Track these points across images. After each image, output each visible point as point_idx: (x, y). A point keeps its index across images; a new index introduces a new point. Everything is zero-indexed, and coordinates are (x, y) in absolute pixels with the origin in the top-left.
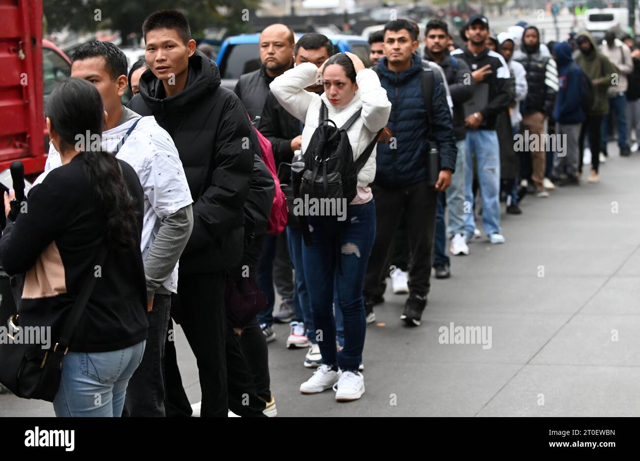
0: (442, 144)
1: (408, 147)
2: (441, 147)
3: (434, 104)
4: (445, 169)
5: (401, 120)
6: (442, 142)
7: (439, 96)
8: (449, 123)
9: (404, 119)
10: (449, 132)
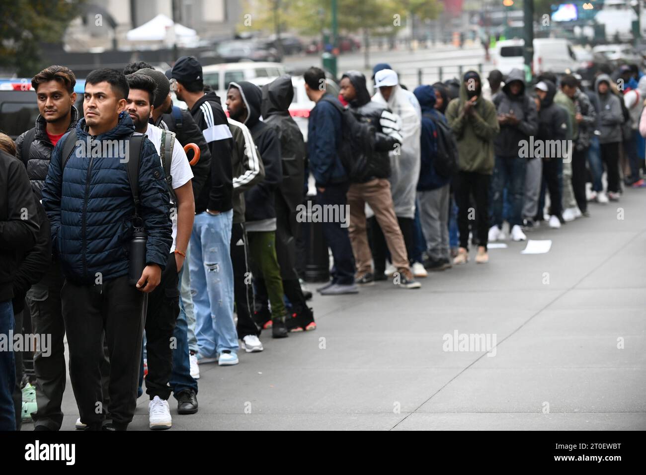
0: (150, 231)
1: (103, 231)
2: (149, 234)
3: (141, 180)
4: (150, 264)
5: (92, 197)
6: (152, 228)
7: (148, 169)
8: (161, 205)
9: (96, 196)
10: (162, 216)
